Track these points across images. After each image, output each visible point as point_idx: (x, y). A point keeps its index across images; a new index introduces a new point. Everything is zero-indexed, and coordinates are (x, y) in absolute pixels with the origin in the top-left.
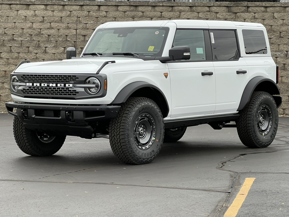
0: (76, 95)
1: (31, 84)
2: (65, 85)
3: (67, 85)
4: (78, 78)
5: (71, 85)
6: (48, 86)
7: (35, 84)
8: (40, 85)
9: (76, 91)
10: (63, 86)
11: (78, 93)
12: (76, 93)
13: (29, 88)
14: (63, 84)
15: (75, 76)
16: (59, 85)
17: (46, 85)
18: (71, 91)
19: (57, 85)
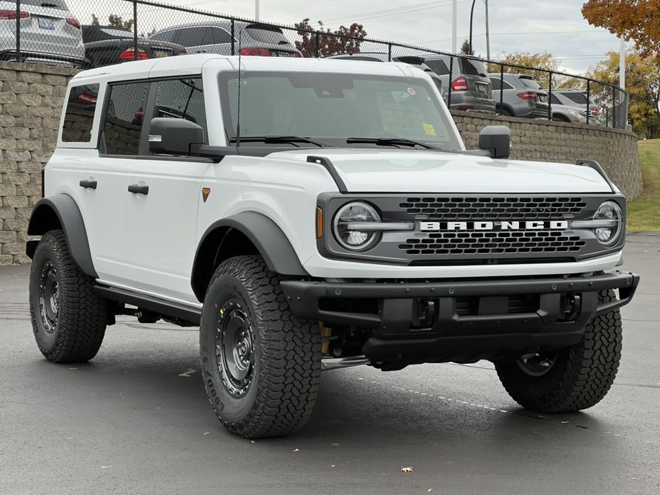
0: (578, 249)
1: (436, 226)
2: (547, 225)
3: (553, 225)
4: (584, 205)
5: (565, 224)
6: (497, 228)
7: (451, 226)
8: (470, 226)
9: (578, 238)
10: (542, 227)
11: (582, 243)
12: (577, 243)
13: (430, 236)
14: (542, 223)
15: (579, 199)
16: (529, 225)
17: (489, 225)
18: (566, 238)
19: (522, 225)
